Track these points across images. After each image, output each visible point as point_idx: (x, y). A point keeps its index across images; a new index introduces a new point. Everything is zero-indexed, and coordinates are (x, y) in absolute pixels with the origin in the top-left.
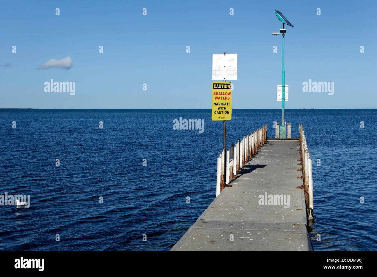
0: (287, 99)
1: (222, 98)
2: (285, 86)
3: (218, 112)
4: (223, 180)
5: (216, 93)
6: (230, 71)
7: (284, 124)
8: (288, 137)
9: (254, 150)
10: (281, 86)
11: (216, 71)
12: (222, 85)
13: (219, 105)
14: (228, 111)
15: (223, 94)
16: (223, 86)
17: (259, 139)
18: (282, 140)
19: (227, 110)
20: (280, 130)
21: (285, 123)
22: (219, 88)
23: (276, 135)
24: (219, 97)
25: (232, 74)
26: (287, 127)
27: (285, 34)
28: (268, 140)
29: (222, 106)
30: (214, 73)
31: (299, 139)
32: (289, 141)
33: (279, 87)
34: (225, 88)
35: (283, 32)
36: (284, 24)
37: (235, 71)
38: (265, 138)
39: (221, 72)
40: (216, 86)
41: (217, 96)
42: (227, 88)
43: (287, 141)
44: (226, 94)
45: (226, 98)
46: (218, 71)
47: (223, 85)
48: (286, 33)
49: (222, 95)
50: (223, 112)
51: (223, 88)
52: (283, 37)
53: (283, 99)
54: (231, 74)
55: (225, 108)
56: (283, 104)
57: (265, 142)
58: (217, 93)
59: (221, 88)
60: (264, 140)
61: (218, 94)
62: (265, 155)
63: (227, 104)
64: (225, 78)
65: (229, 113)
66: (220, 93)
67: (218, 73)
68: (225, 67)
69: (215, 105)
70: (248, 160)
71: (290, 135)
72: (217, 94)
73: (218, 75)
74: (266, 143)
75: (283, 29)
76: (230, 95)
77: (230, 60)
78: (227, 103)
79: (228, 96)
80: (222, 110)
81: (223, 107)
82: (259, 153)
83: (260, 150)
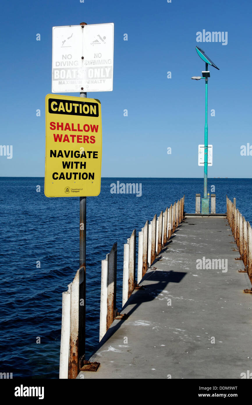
0: (211, 163)
1: (76, 138)
2: (209, 146)
3: (62, 174)
4: (74, 354)
5: (56, 125)
6: (96, 70)
7: (207, 196)
8: (212, 213)
9: (165, 237)
10: (203, 146)
11: (60, 70)
12: (74, 105)
13: (67, 156)
14: (90, 174)
15: (76, 127)
16: (78, 108)
17: (174, 218)
18: (204, 217)
19: (88, 170)
20: (201, 203)
21: (209, 194)
22: (66, 113)
23: (196, 209)
24: (66, 136)
25: (100, 78)
26: (210, 199)
27: (208, 78)
28: (186, 217)
29: (74, 159)
30: (56, 74)
31: (226, 216)
32: (213, 218)
33: (200, 147)
34: (83, 114)
35: (206, 75)
36: (207, 64)
37: (109, 69)
38: (182, 214)
39: (72, 72)
40: (58, 106)
41: (60, 132)
42: (89, 115)
43: (210, 218)
44: (87, 128)
45: (86, 139)
46: (66, 70)
47: (76, 105)
48: (209, 76)
49: (73, 130)
50: (78, 176)
51: (78, 114)
52: (207, 82)
53: (206, 163)
54: (99, 76)
55: (84, 165)
56: (206, 169)
57: (182, 220)
58: (60, 124)
59: (73, 113)
60: (180, 217)
61: (62, 126)
62: (182, 246)
63: (87, 155)
64: (82, 89)
65: (93, 178)
66: (67, 124)
67: (66, 74)
68: (83, 58)
69: (55, 156)
70: (155, 258)
71: (215, 210)
72: (60, 128)
73: (65, 79)
74: (183, 222)
75: (206, 71)
76: (96, 131)
77: (97, 41)
78: (90, 152)
79: (90, 134)
80: (74, 170)
81: (77, 163)
82: (174, 241)
83: (175, 234)
